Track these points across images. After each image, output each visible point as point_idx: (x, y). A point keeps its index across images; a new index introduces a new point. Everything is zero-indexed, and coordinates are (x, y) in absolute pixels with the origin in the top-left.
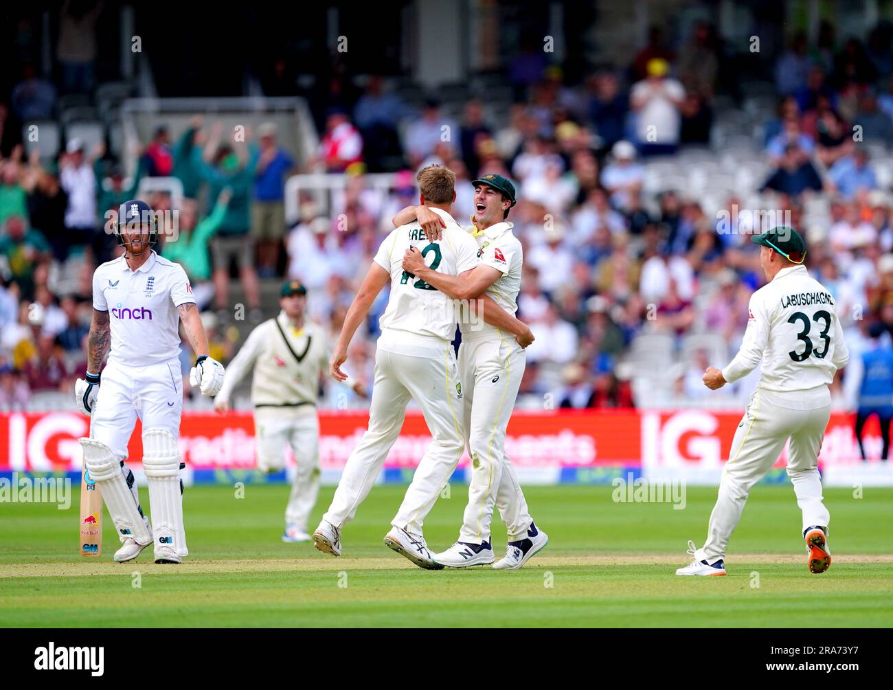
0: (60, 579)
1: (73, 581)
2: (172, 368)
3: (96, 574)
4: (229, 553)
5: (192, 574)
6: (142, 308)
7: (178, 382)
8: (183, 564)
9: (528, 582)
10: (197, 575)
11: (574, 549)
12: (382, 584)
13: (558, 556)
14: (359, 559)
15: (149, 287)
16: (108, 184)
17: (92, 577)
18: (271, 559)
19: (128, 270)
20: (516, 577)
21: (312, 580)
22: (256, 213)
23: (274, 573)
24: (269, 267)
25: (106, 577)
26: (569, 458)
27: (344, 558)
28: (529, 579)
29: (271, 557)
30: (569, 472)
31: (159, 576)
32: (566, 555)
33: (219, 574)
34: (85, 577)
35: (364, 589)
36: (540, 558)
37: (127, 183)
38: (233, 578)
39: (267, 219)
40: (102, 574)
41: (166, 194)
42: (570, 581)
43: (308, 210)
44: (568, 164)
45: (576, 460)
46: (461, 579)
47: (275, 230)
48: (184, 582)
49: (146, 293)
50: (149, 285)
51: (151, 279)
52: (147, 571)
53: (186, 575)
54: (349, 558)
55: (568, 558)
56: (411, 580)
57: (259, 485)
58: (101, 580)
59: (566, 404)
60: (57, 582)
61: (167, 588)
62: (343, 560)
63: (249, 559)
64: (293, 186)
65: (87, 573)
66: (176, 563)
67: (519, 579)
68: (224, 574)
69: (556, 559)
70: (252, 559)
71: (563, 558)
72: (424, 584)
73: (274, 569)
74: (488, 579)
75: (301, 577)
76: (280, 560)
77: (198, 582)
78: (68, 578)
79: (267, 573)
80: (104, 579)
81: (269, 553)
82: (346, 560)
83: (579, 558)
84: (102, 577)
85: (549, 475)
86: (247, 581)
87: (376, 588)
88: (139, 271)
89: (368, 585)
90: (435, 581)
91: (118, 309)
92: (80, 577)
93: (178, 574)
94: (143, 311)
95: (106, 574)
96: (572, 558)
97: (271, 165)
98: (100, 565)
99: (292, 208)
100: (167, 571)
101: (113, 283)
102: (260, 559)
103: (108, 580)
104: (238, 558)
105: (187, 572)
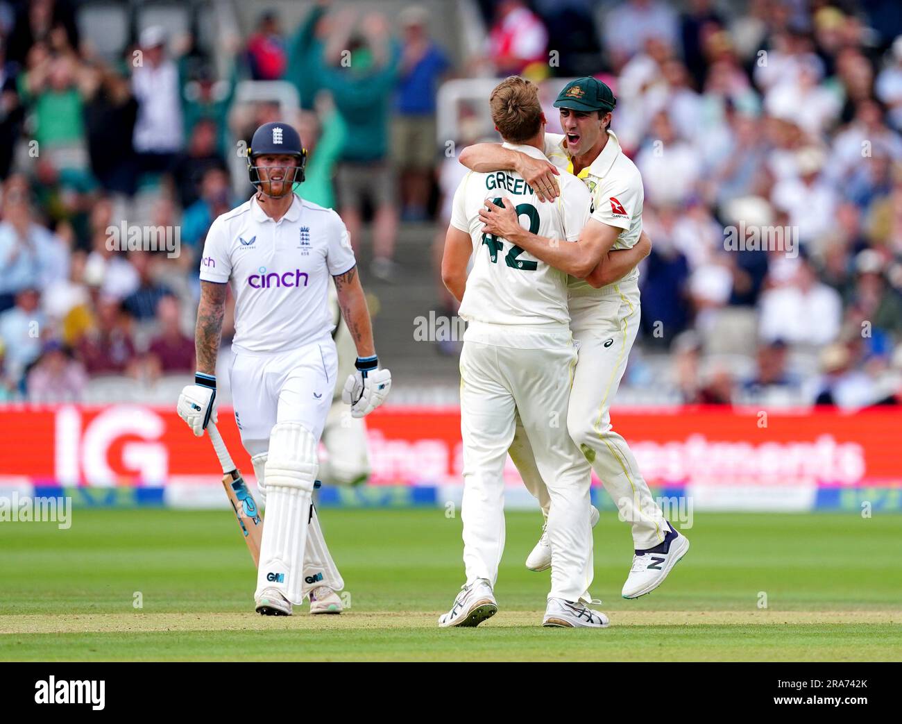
0: (125, 635)
1: (142, 639)
2: (323, 349)
3: (174, 629)
4: (358, 602)
5: (307, 631)
6: (298, 271)
7: (331, 368)
8: (295, 616)
9: (771, 646)
10: (313, 632)
11: (835, 601)
12: (569, 647)
13: (812, 610)
14: (537, 612)
15: (305, 241)
16: (194, 90)
17: (169, 633)
18: (415, 611)
19: (268, 221)
20: (754, 640)
21: (472, 640)
22: (397, 133)
23: (420, 630)
24: (415, 207)
25: (189, 633)
26: (829, 475)
27: (517, 610)
28: (773, 641)
29: (416, 608)
30: (828, 494)
31: (261, 633)
32: (824, 609)
33: (343, 631)
34: (159, 633)
35: (544, 653)
36: (787, 613)
37: (220, 90)
38: (364, 637)
39: (413, 141)
40: (182, 629)
41: (275, 105)
42: (829, 645)
43: (471, 128)
44: (830, 69)
45: (838, 477)
46: (678, 642)
47: (425, 156)
48: (295, 641)
49: (302, 250)
50: (303, 239)
51: (304, 230)
52: (244, 626)
53: (298, 631)
54: (523, 610)
55: (827, 614)
56: (609, 641)
57: (400, 509)
58: (182, 637)
59: (825, 401)
60: (121, 640)
61: (272, 649)
62: (515, 612)
63: (385, 610)
64: (450, 95)
65: (162, 628)
66: (285, 614)
67: (759, 641)
68: (350, 631)
69: (811, 614)
70: (389, 610)
71: (820, 614)
72: (626, 647)
73: (420, 625)
74: (716, 640)
75: (456, 637)
76: (428, 613)
77: (314, 642)
78: (136, 635)
79: (410, 630)
80: (186, 636)
81: (413, 603)
82: (520, 613)
83: (842, 614)
84: (184, 633)
85: (801, 497)
86: (382, 641)
87: (559, 652)
88: (285, 219)
89: (548, 648)
90: (642, 643)
91: (260, 275)
92: (153, 634)
93: (287, 631)
94: (299, 274)
95: (188, 629)
96: (832, 613)
97: (420, 65)
98: (181, 617)
99: (447, 124)
100: (272, 625)
101: (247, 239)
102: (400, 610)
103: (190, 637)
104: (371, 609)
105: (301, 627)
